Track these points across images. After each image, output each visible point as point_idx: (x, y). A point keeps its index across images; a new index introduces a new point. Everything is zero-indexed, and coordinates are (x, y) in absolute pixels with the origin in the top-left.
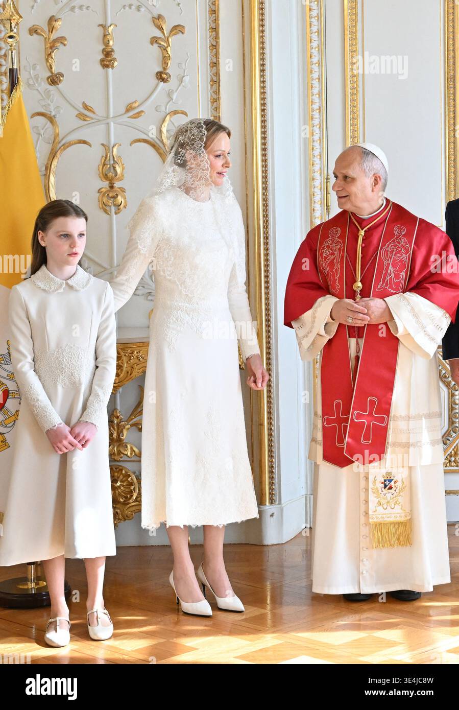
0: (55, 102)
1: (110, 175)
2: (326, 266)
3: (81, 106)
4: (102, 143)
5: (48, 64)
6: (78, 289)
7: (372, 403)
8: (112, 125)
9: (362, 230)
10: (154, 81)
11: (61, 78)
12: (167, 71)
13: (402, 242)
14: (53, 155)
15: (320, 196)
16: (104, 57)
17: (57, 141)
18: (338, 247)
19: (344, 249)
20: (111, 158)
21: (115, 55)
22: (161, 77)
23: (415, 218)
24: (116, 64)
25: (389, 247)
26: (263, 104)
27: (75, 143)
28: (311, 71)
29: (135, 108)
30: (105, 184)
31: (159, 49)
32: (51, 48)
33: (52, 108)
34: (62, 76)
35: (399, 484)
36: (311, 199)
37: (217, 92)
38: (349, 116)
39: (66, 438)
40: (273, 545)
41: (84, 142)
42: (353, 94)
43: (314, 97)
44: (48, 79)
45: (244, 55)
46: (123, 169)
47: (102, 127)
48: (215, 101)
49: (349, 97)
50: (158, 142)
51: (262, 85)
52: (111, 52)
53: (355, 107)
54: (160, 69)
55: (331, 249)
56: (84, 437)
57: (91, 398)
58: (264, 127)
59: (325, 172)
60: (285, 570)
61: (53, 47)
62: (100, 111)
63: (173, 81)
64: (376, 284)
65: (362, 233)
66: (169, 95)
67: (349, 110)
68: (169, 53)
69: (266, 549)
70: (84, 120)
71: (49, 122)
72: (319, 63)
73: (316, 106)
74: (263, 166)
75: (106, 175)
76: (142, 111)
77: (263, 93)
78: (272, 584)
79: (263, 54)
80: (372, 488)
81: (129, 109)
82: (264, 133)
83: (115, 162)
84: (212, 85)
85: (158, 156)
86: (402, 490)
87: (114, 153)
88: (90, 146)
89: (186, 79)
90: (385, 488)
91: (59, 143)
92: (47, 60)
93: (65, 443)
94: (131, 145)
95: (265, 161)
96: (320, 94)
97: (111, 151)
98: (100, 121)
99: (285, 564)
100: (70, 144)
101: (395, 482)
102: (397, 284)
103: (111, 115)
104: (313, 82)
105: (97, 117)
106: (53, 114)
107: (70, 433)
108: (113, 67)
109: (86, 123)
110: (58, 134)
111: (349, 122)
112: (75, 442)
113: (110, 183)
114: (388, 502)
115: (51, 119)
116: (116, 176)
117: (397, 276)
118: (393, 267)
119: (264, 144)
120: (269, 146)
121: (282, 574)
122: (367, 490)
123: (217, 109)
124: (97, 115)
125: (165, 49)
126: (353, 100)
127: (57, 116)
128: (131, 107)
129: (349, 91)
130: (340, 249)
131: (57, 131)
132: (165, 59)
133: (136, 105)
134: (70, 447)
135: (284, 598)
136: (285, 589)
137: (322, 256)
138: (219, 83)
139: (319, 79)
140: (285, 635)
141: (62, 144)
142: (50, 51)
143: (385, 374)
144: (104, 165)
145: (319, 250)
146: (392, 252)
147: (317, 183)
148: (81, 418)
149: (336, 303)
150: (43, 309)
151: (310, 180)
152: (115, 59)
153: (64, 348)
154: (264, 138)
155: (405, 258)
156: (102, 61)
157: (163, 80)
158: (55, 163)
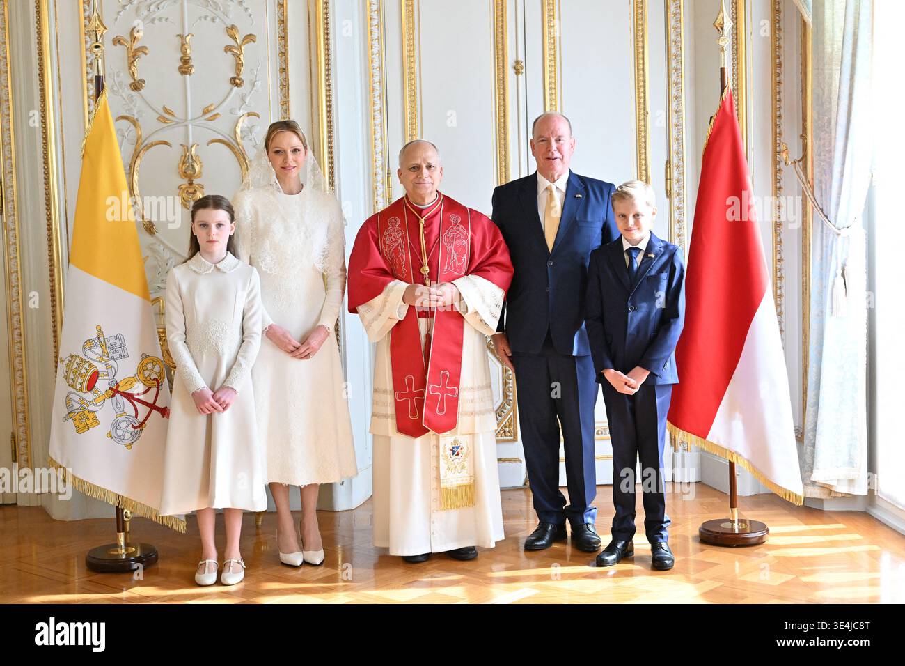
0: (137, 106)
1: (189, 172)
2: (391, 252)
3: (162, 110)
4: (181, 143)
5: (131, 72)
6: (225, 271)
7: (445, 376)
8: (190, 127)
9: (422, 218)
10: (229, 85)
11: (143, 85)
12: (241, 77)
13: (460, 229)
14: (136, 155)
15: (382, 190)
16: (181, 64)
17: (139, 142)
18: (400, 234)
19: (406, 237)
20: (190, 157)
21: (192, 62)
22: (235, 82)
23: (464, 208)
24: (193, 71)
25: (450, 233)
26: (329, 106)
27: (156, 144)
28: (373, 75)
29: (211, 111)
30: (185, 181)
31: (232, 57)
32: (133, 57)
33: (135, 112)
34: (144, 82)
35: (465, 451)
36: (374, 193)
37: (287, 95)
38: (408, 116)
39: (208, 400)
40: (343, 511)
41: (165, 143)
42: (411, 96)
43: (375, 99)
44: (131, 85)
45: (310, 61)
46: (201, 167)
47: (182, 129)
48: (285, 103)
49: (408, 99)
50: (234, 142)
51: (328, 88)
52: (189, 59)
53: (413, 107)
54: (234, 75)
55: (394, 237)
56: (224, 402)
57: (234, 367)
58: (330, 127)
59: (387, 167)
60: (355, 533)
61: (135, 56)
62: (179, 114)
63: (245, 87)
64: (442, 268)
65: (422, 221)
66: (243, 99)
67: (408, 110)
68: (242, 59)
69: (338, 515)
70: (165, 123)
71: (132, 125)
72: (380, 68)
73: (377, 107)
74: (329, 163)
75: (185, 173)
76: (218, 114)
77: (328, 96)
78: (343, 547)
79: (328, 59)
80: (442, 456)
81: (206, 112)
82: (330, 132)
83: (193, 161)
84: (281, 89)
85: (233, 154)
86: (467, 454)
87: (193, 152)
88: (171, 146)
89: (258, 84)
90: (453, 454)
91: (142, 144)
92: (130, 68)
93: (207, 405)
94: (208, 144)
95: (331, 158)
96: (381, 96)
97: (190, 150)
98: (179, 123)
99: (355, 528)
100: (152, 145)
101: (461, 449)
102: (460, 267)
103: (190, 118)
104: (375, 85)
105: (176, 120)
106: (136, 117)
107: (213, 396)
108: (190, 74)
109: (165, 125)
110: (141, 136)
111: (408, 121)
112: (217, 404)
113: (189, 180)
114: (456, 467)
115: (134, 122)
116: (195, 173)
117: (460, 260)
118: (456, 251)
119: (330, 142)
120: (335, 144)
121: (352, 538)
122: (438, 457)
123: (287, 111)
124: (176, 118)
125: (238, 57)
126: (411, 101)
127: (140, 119)
128: (208, 110)
129: (407, 94)
130: (402, 237)
131: (140, 133)
132: (238, 66)
133: (212, 108)
134: (212, 409)
135: (354, 559)
136: (355, 551)
137: (385, 243)
138: (288, 87)
139: (380, 82)
140: (356, 593)
141: (145, 144)
142: (133, 59)
143: (454, 349)
144: (184, 163)
145: (381, 239)
146: (453, 238)
147: (379, 178)
148: (224, 383)
149: (408, 288)
150: (192, 288)
151: (373, 176)
152: (192, 67)
153: (209, 321)
154: (330, 137)
155: (466, 243)
156: (180, 68)
157: (237, 85)
158: (138, 163)
